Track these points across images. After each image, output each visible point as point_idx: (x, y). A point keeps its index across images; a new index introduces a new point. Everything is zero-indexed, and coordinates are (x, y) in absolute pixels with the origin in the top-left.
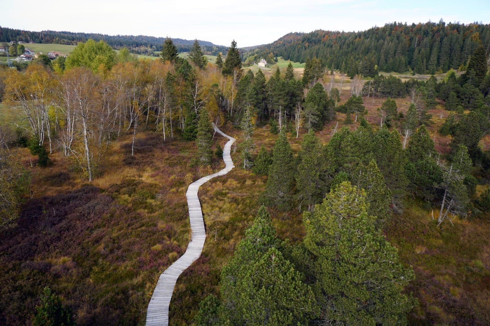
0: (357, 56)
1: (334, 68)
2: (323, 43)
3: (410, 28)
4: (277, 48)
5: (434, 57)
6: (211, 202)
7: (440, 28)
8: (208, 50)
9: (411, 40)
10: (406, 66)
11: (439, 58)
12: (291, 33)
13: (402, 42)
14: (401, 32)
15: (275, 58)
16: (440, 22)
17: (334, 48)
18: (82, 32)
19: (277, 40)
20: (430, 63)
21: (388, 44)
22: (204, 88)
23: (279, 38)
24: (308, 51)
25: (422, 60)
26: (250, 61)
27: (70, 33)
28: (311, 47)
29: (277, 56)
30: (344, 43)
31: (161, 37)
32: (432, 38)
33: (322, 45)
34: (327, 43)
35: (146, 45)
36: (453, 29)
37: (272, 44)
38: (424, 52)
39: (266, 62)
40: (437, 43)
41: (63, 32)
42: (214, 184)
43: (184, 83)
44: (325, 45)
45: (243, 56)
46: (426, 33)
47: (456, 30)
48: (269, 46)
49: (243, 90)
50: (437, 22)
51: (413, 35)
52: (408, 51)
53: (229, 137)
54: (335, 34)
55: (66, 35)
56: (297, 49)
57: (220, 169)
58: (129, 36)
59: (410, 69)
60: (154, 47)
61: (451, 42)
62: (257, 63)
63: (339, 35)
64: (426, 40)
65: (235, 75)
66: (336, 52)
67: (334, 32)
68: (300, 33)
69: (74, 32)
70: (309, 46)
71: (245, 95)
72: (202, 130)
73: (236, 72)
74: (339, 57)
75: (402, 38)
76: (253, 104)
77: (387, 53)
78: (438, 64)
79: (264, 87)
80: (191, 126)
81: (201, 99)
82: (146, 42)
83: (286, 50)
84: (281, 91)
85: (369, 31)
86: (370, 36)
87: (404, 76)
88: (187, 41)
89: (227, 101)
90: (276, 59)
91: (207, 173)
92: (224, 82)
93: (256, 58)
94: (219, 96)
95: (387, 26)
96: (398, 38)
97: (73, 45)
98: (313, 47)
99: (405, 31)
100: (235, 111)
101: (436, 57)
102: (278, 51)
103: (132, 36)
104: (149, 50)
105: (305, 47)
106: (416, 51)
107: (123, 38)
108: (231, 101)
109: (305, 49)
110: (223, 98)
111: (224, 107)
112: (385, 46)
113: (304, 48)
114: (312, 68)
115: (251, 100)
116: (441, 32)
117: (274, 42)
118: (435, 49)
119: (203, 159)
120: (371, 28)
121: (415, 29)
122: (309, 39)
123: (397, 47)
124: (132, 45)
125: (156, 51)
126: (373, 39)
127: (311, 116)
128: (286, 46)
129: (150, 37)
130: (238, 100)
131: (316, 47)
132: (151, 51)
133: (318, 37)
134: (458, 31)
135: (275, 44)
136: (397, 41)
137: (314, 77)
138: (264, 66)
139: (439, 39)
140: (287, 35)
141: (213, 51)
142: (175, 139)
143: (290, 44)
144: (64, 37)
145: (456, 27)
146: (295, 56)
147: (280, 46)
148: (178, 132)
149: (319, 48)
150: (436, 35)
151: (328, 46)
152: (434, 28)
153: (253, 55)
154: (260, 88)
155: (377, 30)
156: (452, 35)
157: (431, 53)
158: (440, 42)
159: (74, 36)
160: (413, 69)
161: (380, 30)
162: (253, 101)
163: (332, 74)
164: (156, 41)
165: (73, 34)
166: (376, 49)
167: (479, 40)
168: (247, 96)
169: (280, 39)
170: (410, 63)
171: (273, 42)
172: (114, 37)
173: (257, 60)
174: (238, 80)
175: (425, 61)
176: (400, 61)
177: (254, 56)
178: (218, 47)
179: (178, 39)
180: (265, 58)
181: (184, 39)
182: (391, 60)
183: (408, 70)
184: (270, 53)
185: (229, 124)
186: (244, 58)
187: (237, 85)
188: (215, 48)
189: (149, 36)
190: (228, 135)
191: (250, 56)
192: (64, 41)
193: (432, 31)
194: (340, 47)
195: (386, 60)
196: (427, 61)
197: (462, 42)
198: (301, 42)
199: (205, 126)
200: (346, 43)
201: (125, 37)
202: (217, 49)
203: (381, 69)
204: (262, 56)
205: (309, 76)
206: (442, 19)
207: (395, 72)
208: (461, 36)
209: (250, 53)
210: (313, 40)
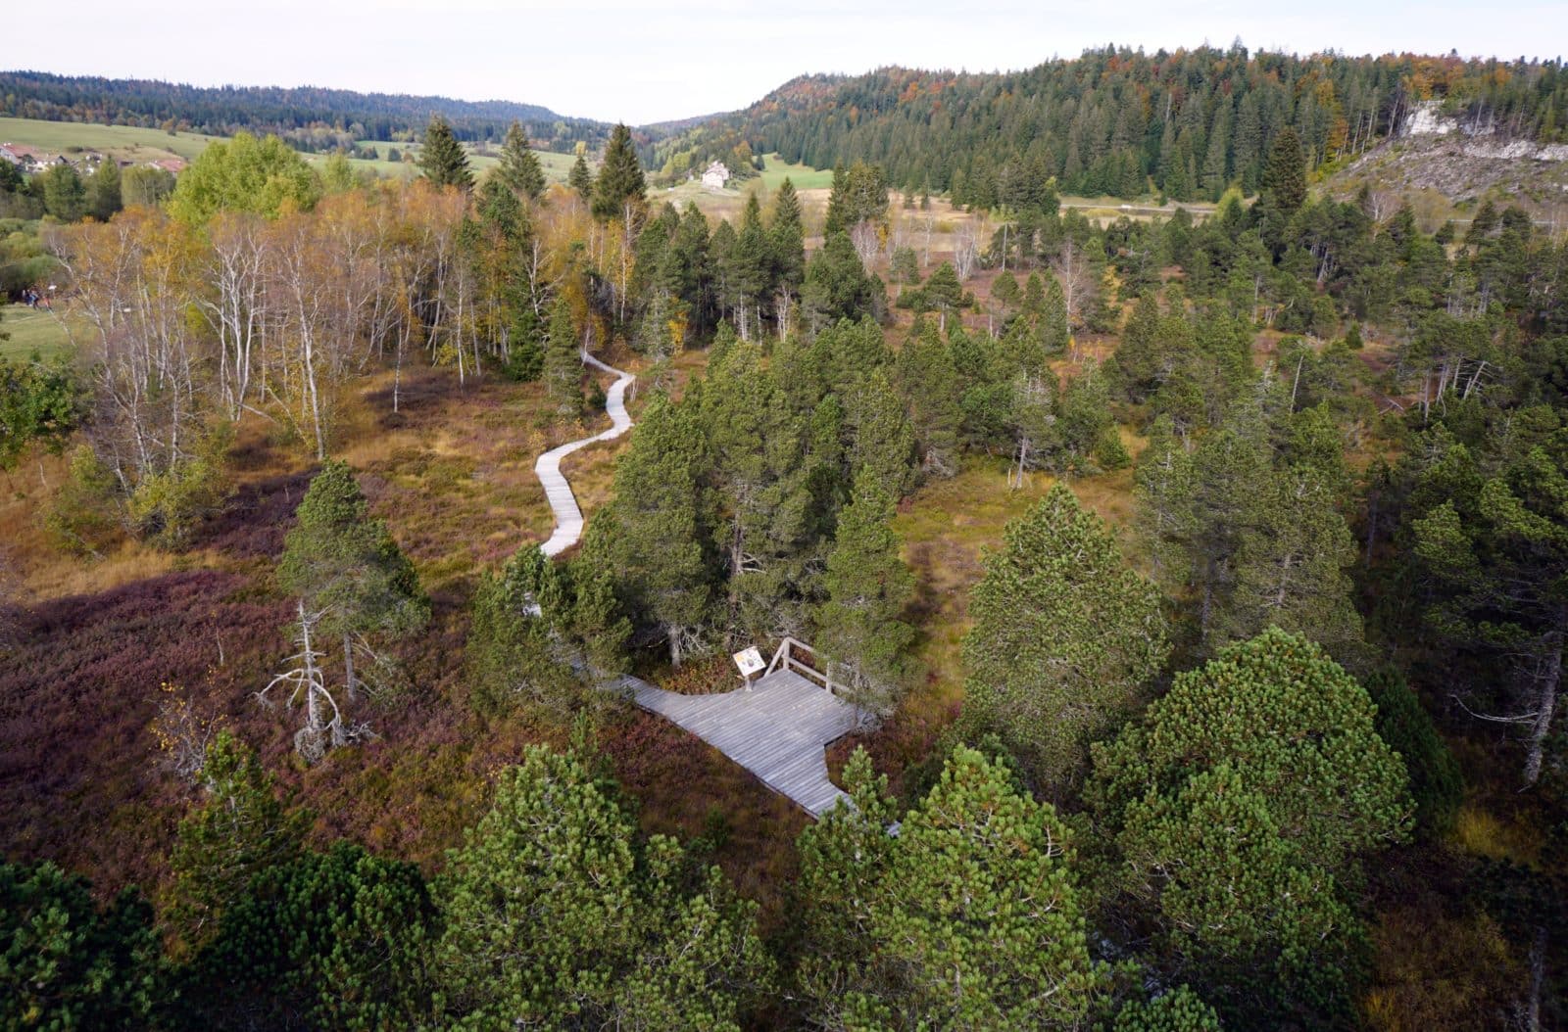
0: (1001, 150)
1: (934, 188)
2: (903, 107)
3: (1152, 65)
4: (762, 124)
5: (1217, 152)
6: (588, 478)
7: (1233, 65)
8: (538, 136)
9: (1154, 99)
10: (1142, 178)
11: (1230, 155)
12: (806, 77)
13: (1127, 106)
14: (1127, 76)
15: (755, 158)
16: (1235, 47)
17: (933, 126)
18: (97, 76)
19: (761, 98)
20: (1207, 169)
21: (1091, 114)
22: (552, 254)
23: (768, 92)
24: (856, 133)
25: (1186, 158)
26: (676, 170)
27: (50, 78)
28: (867, 121)
29: (762, 150)
30: (963, 110)
31: (376, 91)
32: (1212, 94)
33: (901, 113)
34: (914, 107)
35: (328, 119)
36: (1268, 70)
37: (745, 112)
38: (1189, 136)
39: (725, 172)
40: (1223, 110)
41: (22, 74)
42: (590, 453)
43: (503, 243)
44: (908, 113)
45: (653, 152)
46: (1195, 81)
47: (1274, 73)
48: (735, 119)
49: (650, 256)
50: (1225, 45)
51: (1158, 86)
52: (1146, 133)
53: (617, 372)
54: (938, 80)
55: (37, 85)
56: (822, 130)
57: (602, 430)
58: (266, 91)
59: (1153, 187)
60: (358, 126)
61: (1261, 107)
62: (698, 173)
63: (952, 84)
64: (1195, 101)
65: (629, 219)
66: (939, 137)
67: (935, 74)
68: (832, 76)
69: (65, 76)
70: (860, 118)
71: (654, 269)
72: (558, 344)
73: (630, 208)
74: (948, 154)
75: (1130, 93)
76: (675, 291)
77: (1086, 142)
78: (1230, 172)
79: (705, 248)
80: (527, 347)
81: (548, 279)
82: (329, 109)
83: (789, 132)
84: (744, 256)
85: (1037, 70)
86: (1040, 86)
87: (1137, 208)
88: (467, 104)
89: (608, 287)
90: (760, 160)
91: (574, 437)
92: (599, 239)
93: (694, 158)
94: (589, 274)
95: (1087, 55)
96: (1117, 93)
97: (71, 120)
98: (872, 122)
99: (1137, 73)
100: (633, 312)
101: (1223, 151)
102: (765, 134)
103: (277, 90)
104: (342, 135)
105: (848, 120)
106: (1168, 134)
107: (244, 97)
108: (621, 285)
109: (850, 127)
110: (598, 280)
111: (603, 301)
112: (1080, 120)
113: (844, 125)
114: (852, 190)
115: (671, 280)
116: (1235, 78)
117: (753, 106)
118: (1219, 128)
119: (563, 410)
120: (1043, 62)
121: (1164, 67)
122: (858, 97)
123: (1114, 121)
124: (282, 121)
125: (365, 139)
126: (1048, 97)
127: (815, 313)
128: (789, 118)
129: (339, 91)
130: (640, 283)
131: (882, 121)
132: (350, 141)
133: (888, 89)
134: (1280, 74)
135: (755, 112)
136: (1114, 104)
137: (857, 218)
138: (721, 184)
139: (1229, 97)
140: (793, 82)
141: (555, 139)
142: (487, 380)
143: (801, 112)
144: (34, 94)
145: (1275, 64)
146: (819, 150)
147: (769, 120)
148: (493, 363)
149: (891, 125)
150: (1221, 87)
151: (918, 118)
152: (1217, 64)
153: (686, 148)
154: (696, 251)
155: (1058, 69)
156: (1264, 85)
157: (1208, 140)
158: (1234, 106)
159: (67, 87)
160: (1160, 188)
161: (1068, 69)
162: (674, 283)
163: (925, 205)
164: (362, 104)
165: (61, 80)
166: (1055, 129)
167: (1334, 104)
168: (660, 272)
169: (771, 97)
170: (1152, 169)
171: (748, 105)
172: (213, 92)
173: (697, 165)
174: (636, 230)
175: (1192, 162)
176: (1123, 165)
177: (688, 153)
178: (569, 122)
179: (436, 98)
180: (724, 160)
181: (454, 97)
182: (1098, 162)
183: (1147, 191)
184: (739, 143)
185: (620, 342)
186: (658, 160)
187: (634, 246)
188: (562, 129)
189: (334, 88)
190: (616, 368)
191: (676, 151)
192: (38, 108)
193: (1212, 73)
194: (953, 120)
195: (1084, 162)
196: (1199, 164)
197: (1291, 109)
198: (834, 104)
199: (566, 335)
200: (969, 109)
201: (252, 95)
202: (569, 129)
203: (1071, 190)
204: (715, 151)
205: (844, 214)
206: (1238, 39)
207: (1112, 195)
208: (1287, 89)
209: (677, 143)
210: (872, 101)
